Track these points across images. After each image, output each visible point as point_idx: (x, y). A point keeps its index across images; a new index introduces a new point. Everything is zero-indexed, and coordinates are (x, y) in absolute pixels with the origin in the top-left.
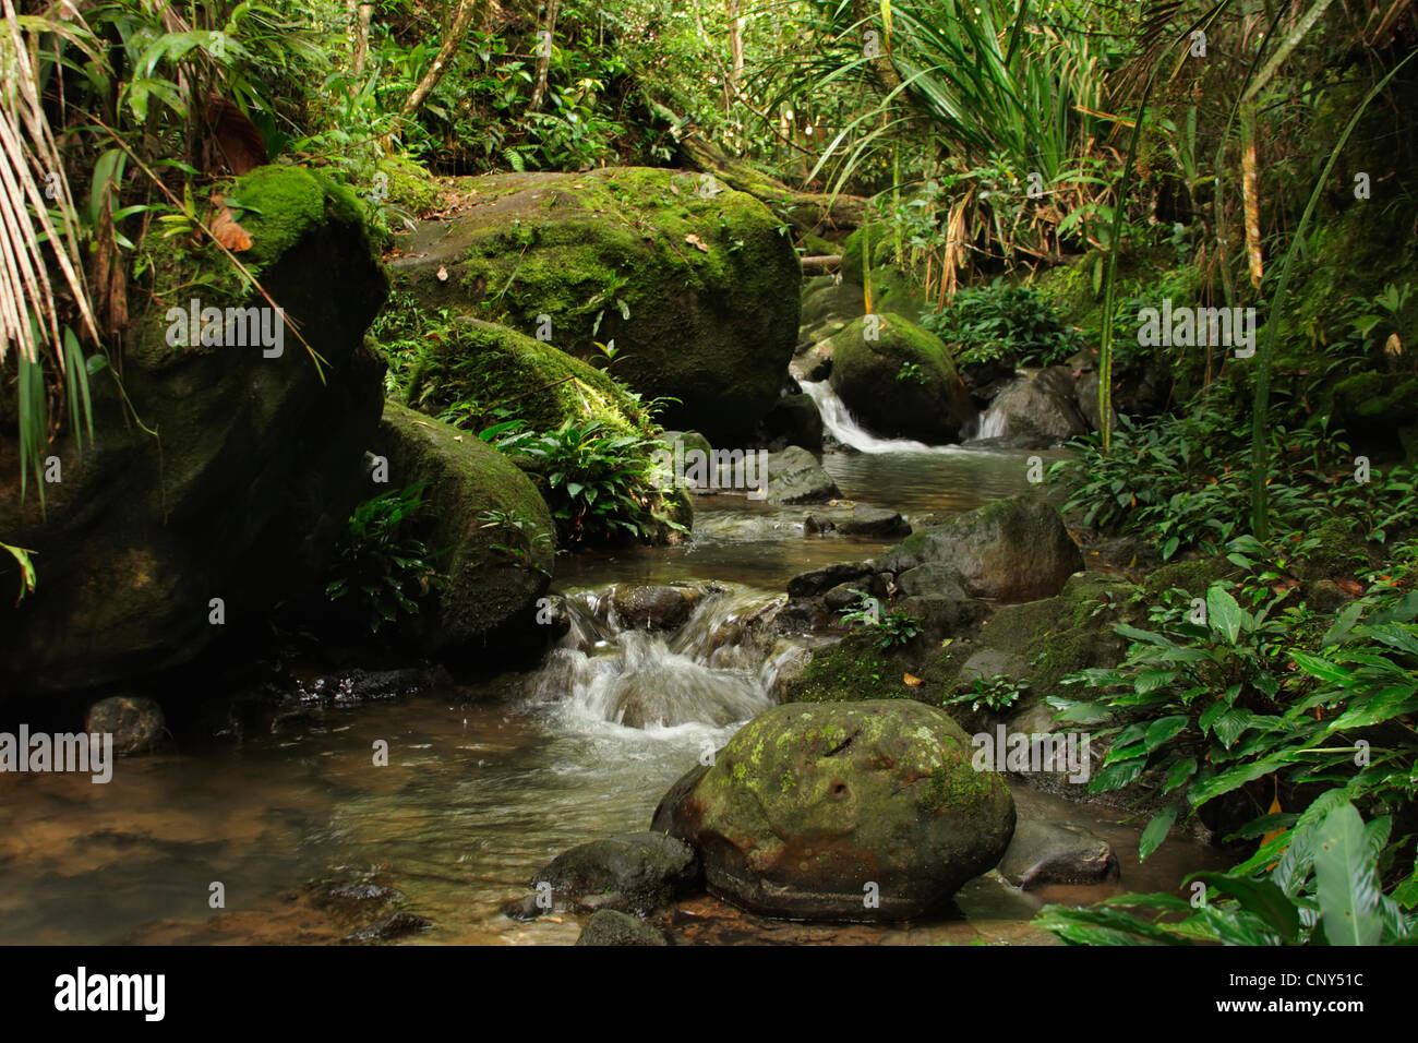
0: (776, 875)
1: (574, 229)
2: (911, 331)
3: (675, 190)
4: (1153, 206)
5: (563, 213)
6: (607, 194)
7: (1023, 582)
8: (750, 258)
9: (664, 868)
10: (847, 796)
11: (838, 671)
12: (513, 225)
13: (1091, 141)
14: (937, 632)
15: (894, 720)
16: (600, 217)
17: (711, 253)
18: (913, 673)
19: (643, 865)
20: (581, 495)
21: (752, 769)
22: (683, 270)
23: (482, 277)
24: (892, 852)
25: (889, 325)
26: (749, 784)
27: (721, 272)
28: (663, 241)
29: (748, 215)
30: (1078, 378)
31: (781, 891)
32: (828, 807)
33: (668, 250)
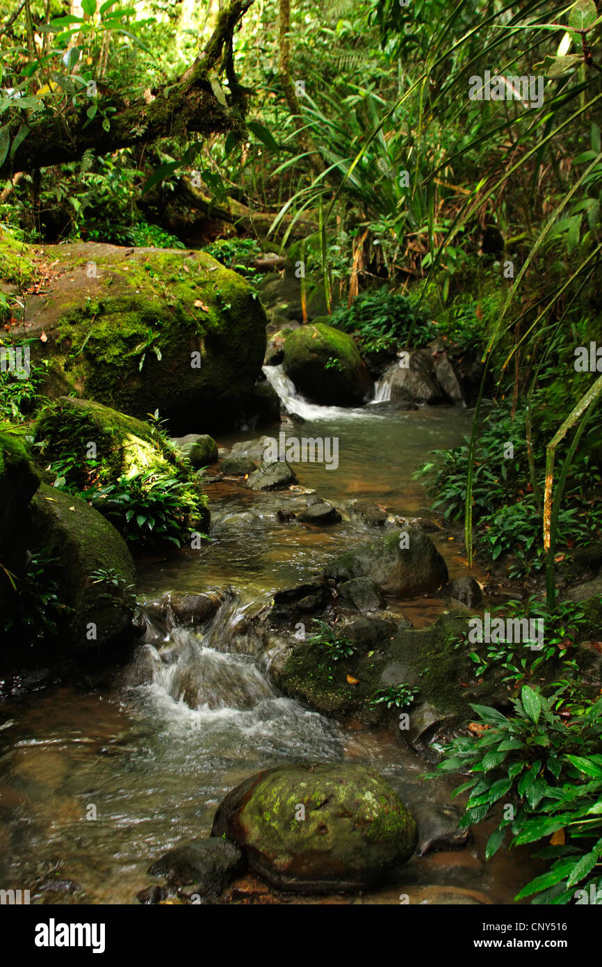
0: (289, 873)
1: (125, 302)
2: (333, 337)
3: (186, 269)
4: (480, 244)
5: (117, 290)
6: (144, 273)
7: (411, 585)
8: (234, 314)
9: (226, 865)
10: (327, 832)
11: (308, 669)
12: (86, 301)
13: (442, 202)
14: (365, 647)
15: (352, 788)
16: (141, 292)
17: (210, 312)
18: (352, 675)
19: (214, 866)
20: (145, 525)
21: (274, 817)
22: (194, 325)
23: (68, 338)
24: (352, 860)
25: (319, 334)
26: (273, 825)
27: (217, 324)
28: (181, 307)
29: (233, 287)
30: (435, 357)
31: (292, 881)
32: (317, 838)
33: (184, 312)
